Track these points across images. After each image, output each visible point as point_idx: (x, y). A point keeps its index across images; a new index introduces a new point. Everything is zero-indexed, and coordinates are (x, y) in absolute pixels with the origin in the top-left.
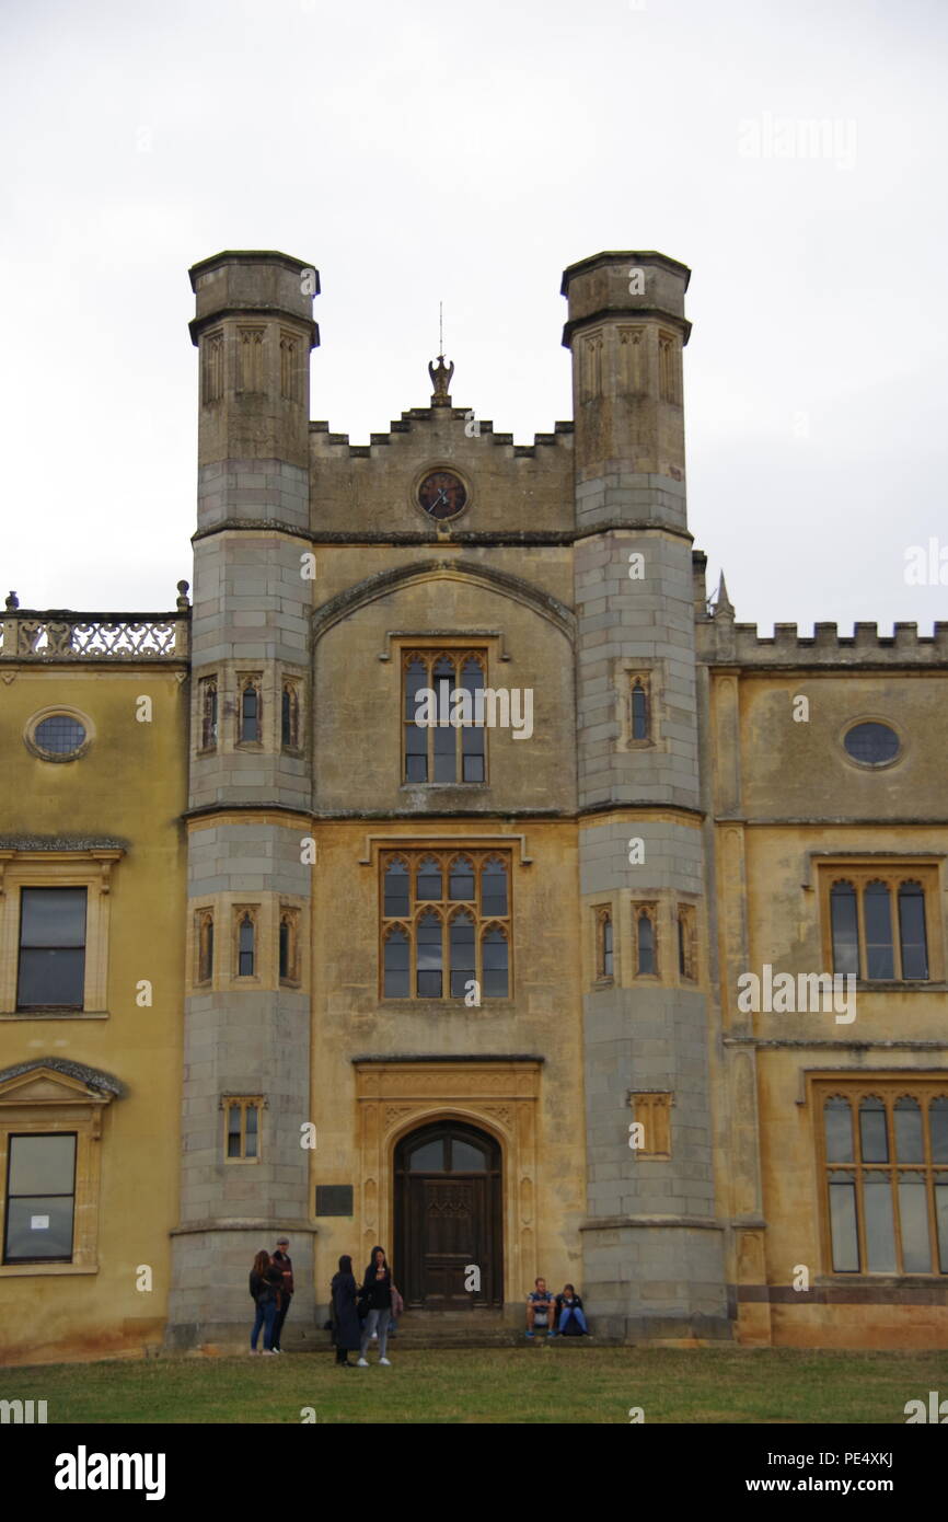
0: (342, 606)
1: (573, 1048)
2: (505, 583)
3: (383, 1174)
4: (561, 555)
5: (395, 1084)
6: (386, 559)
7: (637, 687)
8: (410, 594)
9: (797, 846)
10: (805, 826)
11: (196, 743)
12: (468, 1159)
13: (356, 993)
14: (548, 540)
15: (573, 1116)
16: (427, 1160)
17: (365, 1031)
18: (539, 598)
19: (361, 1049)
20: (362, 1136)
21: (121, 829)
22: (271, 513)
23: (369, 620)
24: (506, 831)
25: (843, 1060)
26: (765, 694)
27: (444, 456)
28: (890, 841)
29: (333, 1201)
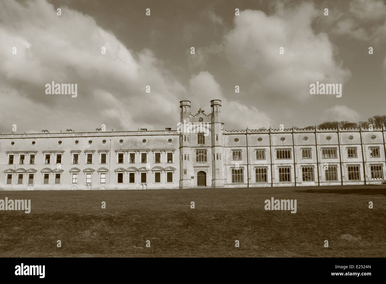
1: (211, 165)
3: (196, 176)
5: (197, 168)
7: (217, 136)
9: (230, 149)
10: (231, 147)
11: (181, 141)
12: (203, 174)
13: (194, 161)
15: (211, 171)
16: (200, 174)
17: (195, 164)
19: (194, 166)
20: (195, 172)
21: (175, 148)
24: (206, 148)
25: (233, 166)
26: (227, 136)
27: (201, 117)
28: (237, 148)
29: (193, 178)
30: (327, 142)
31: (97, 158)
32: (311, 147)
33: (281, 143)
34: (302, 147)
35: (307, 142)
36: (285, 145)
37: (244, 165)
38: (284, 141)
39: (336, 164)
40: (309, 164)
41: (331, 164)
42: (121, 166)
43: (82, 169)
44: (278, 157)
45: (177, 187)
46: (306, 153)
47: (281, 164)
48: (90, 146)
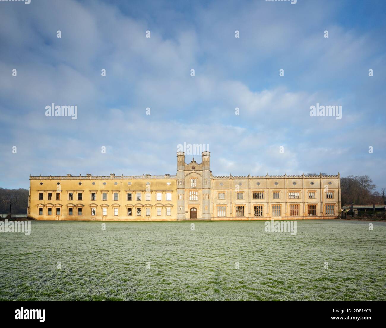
0: (187, 175)
1: (202, 203)
2: (197, 173)
3: (190, 211)
4: (201, 172)
5: (190, 205)
6: (190, 172)
7: (206, 181)
8: (191, 174)
9: (216, 191)
10: (217, 189)
11: (177, 184)
12: (195, 210)
13: (188, 200)
14: (200, 171)
15: (202, 207)
16: (192, 210)
18: (200, 175)
19: (188, 203)
20: (188, 208)
21: (173, 189)
22: (182, 169)
23: (189, 176)
24: (198, 190)
25: (219, 204)
26: (215, 181)
27: (194, 165)
28: (222, 190)
29: (187, 212)
30: (293, 186)
31: (110, 196)
32: (280, 190)
33: (257, 186)
34: (273, 190)
35: (278, 186)
36: (260, 188)
37: (227, 203)
38: (260, 185)
39: (299, 203)
40: (278, 203)
41: (295, 203)
42: (129, 202)
43: (99, 205)
44: (254, 198)
45: (175, 219)
46: (276, 195)
47: (256, 203)
48: (105, 187)
